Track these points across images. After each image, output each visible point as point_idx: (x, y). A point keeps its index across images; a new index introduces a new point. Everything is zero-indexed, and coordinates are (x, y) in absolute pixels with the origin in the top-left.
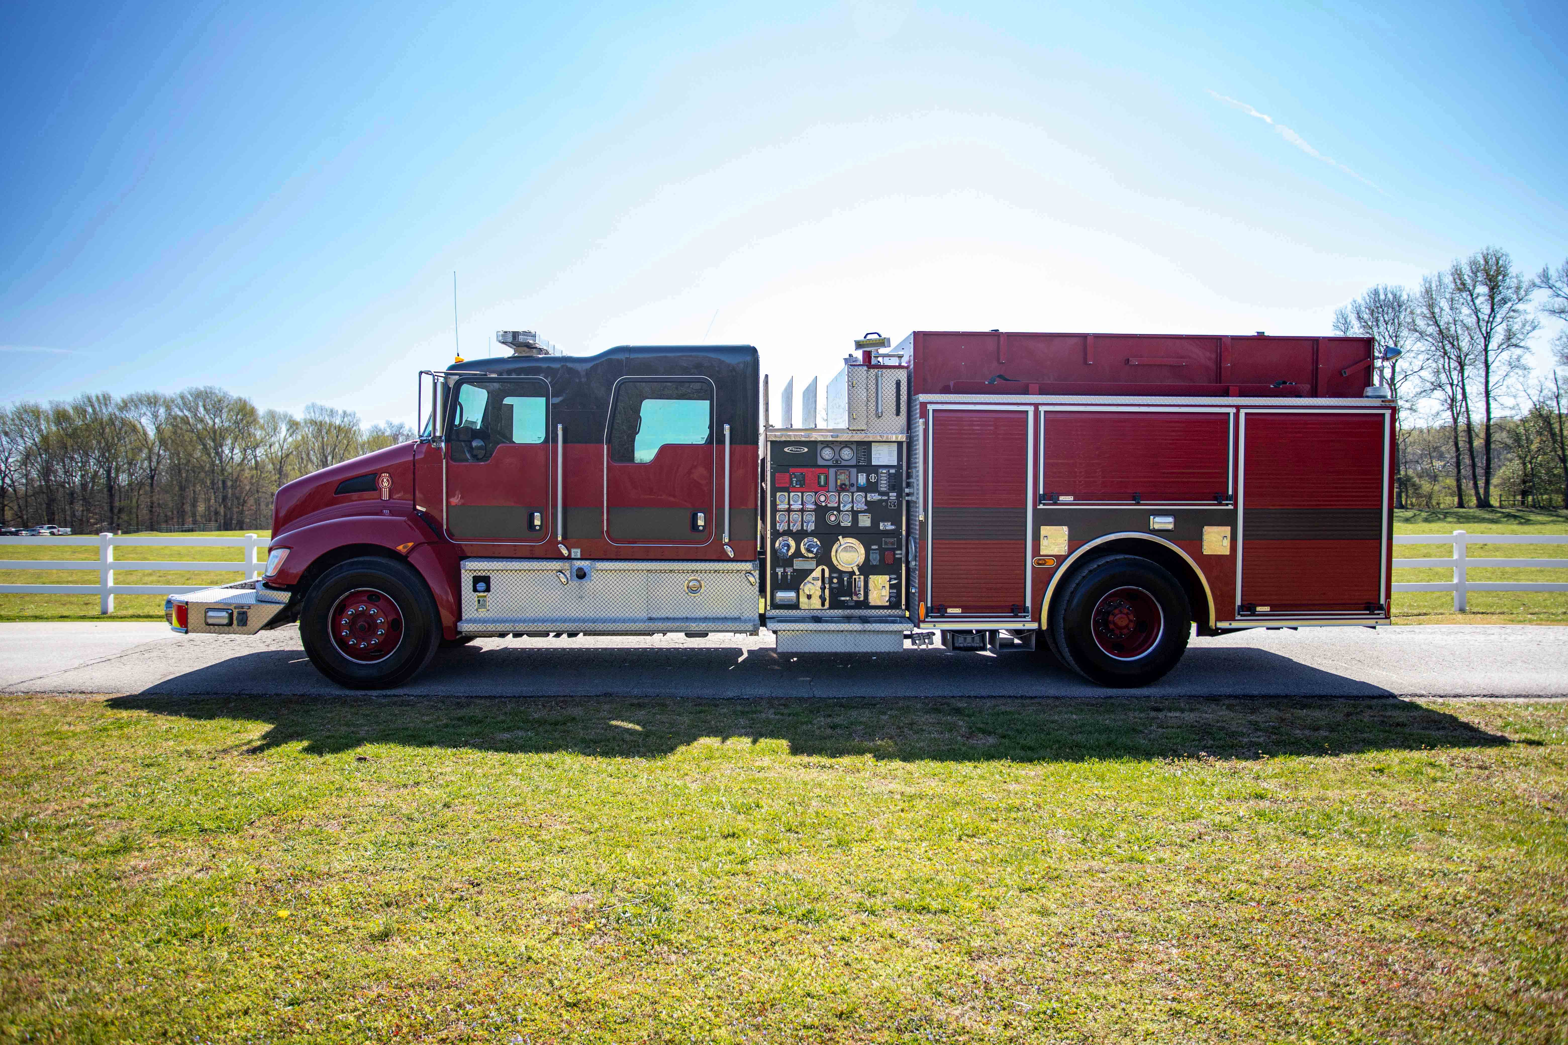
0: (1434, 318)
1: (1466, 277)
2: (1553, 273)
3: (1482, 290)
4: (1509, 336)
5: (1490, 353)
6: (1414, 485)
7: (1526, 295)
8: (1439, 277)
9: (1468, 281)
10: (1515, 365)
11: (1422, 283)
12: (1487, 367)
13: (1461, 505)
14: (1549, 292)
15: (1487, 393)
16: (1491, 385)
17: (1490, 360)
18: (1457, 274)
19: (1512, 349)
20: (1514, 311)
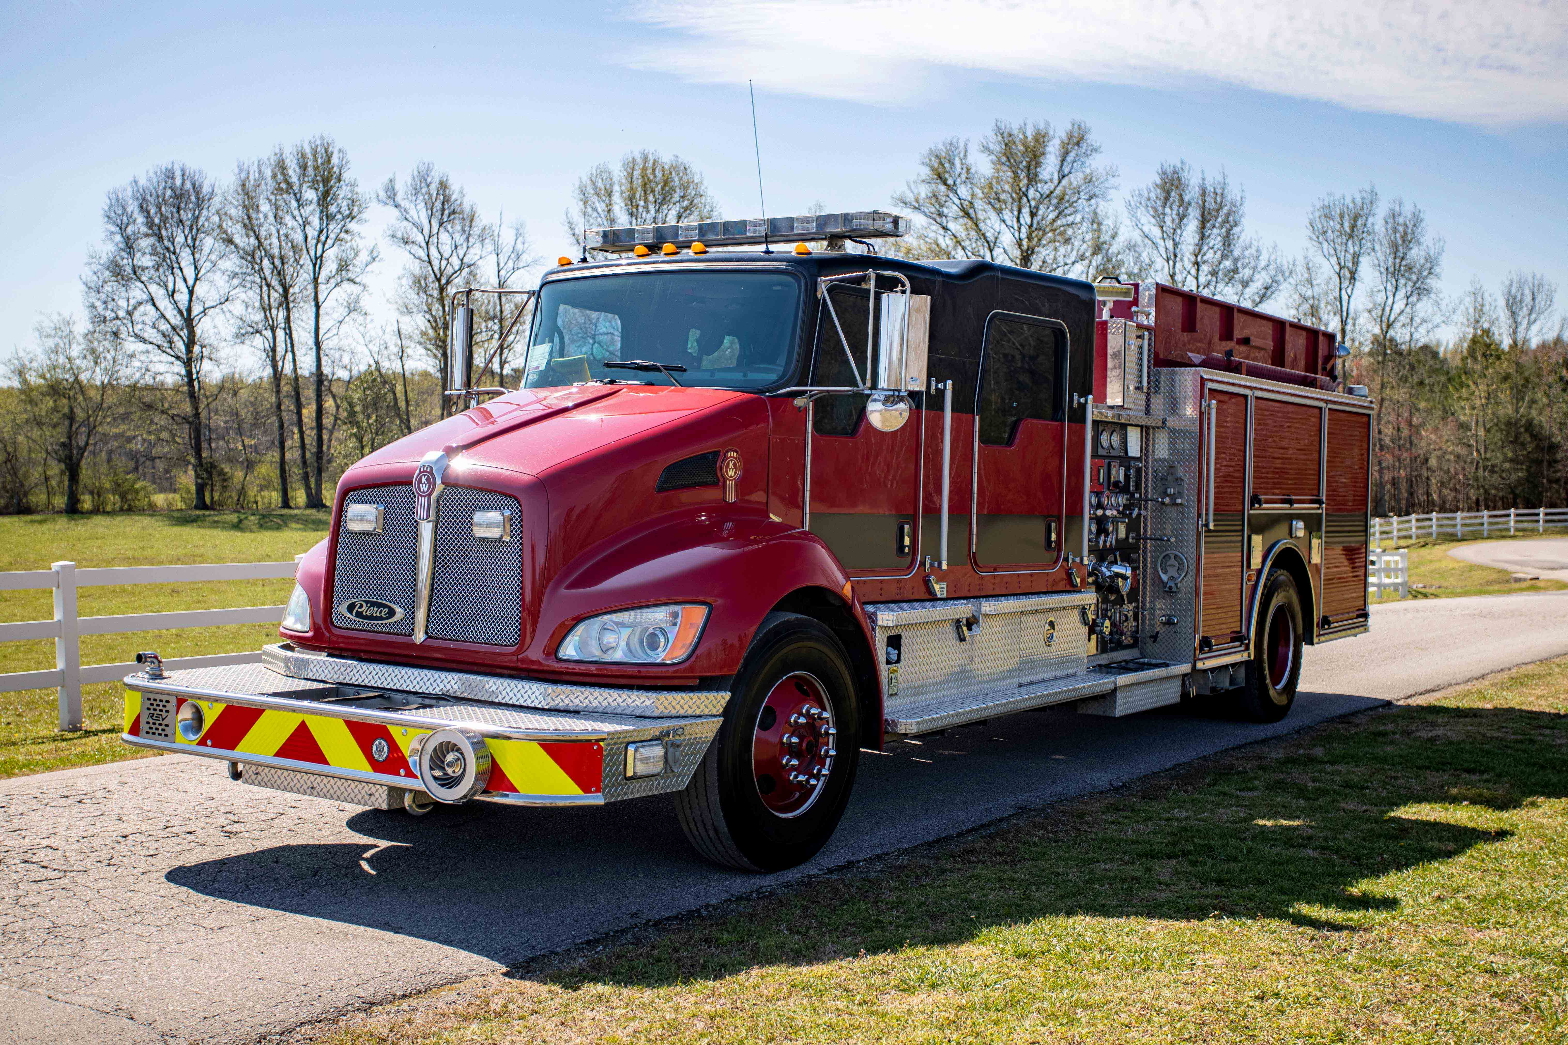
0: (250, 227)
1: (291, 172)
2: (402, 188)
3: (310, 195)
4: (343, 266)
5: (322, 287)
6: (221, 473)
7: (360, 212)
8: (259, 166)
9: (294, 179)
10: (352, 307)
11: (237, 171)
12: (318, 307)
13: (286, 504)
14: (395, 212)
15: (318, 344)
16: (321, 332)
17: (321, 298)
18: (281, 166)
19: (346, 285)
20: (347, 232)
